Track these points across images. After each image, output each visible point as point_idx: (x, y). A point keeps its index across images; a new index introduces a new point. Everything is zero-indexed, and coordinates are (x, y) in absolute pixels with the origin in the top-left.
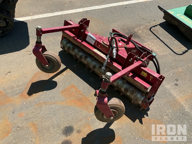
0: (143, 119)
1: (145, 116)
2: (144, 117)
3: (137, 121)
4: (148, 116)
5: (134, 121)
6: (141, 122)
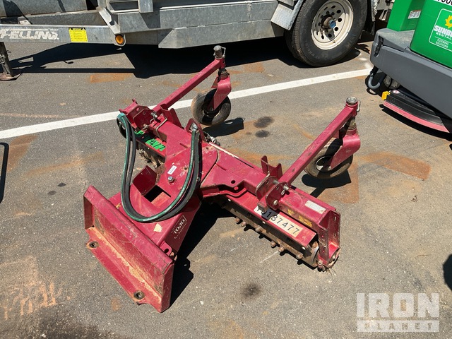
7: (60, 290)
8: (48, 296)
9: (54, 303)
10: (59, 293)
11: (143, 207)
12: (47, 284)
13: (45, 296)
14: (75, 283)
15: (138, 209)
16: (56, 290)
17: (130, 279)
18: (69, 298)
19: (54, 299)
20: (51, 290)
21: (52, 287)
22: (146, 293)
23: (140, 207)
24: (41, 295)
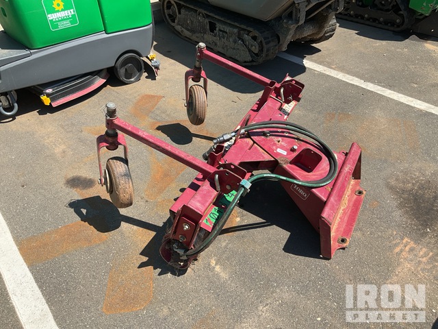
0: (151, 268)
1: (159, 270)
2: (155, 269)
3: (145, 259)
4: (160, 274)
5: (142, 253)
6: (142, 265)
7: (394, 242)
8: (405, 246)
9: (406, 240)
10: (398, 241)
11: (323, 169)
12: (398, 254)
13: (407, 248)
14: (381, 237)
15: (325, 173)
16: (396, 245)
17: (351, 204)
18: (395, 233)
19: (404, 241)
20: (399, 248)
21: (397, 250)
22: (353, 191)
23: (323, 172)
24: (409, 252)
